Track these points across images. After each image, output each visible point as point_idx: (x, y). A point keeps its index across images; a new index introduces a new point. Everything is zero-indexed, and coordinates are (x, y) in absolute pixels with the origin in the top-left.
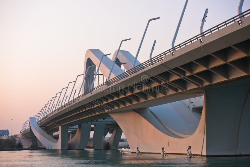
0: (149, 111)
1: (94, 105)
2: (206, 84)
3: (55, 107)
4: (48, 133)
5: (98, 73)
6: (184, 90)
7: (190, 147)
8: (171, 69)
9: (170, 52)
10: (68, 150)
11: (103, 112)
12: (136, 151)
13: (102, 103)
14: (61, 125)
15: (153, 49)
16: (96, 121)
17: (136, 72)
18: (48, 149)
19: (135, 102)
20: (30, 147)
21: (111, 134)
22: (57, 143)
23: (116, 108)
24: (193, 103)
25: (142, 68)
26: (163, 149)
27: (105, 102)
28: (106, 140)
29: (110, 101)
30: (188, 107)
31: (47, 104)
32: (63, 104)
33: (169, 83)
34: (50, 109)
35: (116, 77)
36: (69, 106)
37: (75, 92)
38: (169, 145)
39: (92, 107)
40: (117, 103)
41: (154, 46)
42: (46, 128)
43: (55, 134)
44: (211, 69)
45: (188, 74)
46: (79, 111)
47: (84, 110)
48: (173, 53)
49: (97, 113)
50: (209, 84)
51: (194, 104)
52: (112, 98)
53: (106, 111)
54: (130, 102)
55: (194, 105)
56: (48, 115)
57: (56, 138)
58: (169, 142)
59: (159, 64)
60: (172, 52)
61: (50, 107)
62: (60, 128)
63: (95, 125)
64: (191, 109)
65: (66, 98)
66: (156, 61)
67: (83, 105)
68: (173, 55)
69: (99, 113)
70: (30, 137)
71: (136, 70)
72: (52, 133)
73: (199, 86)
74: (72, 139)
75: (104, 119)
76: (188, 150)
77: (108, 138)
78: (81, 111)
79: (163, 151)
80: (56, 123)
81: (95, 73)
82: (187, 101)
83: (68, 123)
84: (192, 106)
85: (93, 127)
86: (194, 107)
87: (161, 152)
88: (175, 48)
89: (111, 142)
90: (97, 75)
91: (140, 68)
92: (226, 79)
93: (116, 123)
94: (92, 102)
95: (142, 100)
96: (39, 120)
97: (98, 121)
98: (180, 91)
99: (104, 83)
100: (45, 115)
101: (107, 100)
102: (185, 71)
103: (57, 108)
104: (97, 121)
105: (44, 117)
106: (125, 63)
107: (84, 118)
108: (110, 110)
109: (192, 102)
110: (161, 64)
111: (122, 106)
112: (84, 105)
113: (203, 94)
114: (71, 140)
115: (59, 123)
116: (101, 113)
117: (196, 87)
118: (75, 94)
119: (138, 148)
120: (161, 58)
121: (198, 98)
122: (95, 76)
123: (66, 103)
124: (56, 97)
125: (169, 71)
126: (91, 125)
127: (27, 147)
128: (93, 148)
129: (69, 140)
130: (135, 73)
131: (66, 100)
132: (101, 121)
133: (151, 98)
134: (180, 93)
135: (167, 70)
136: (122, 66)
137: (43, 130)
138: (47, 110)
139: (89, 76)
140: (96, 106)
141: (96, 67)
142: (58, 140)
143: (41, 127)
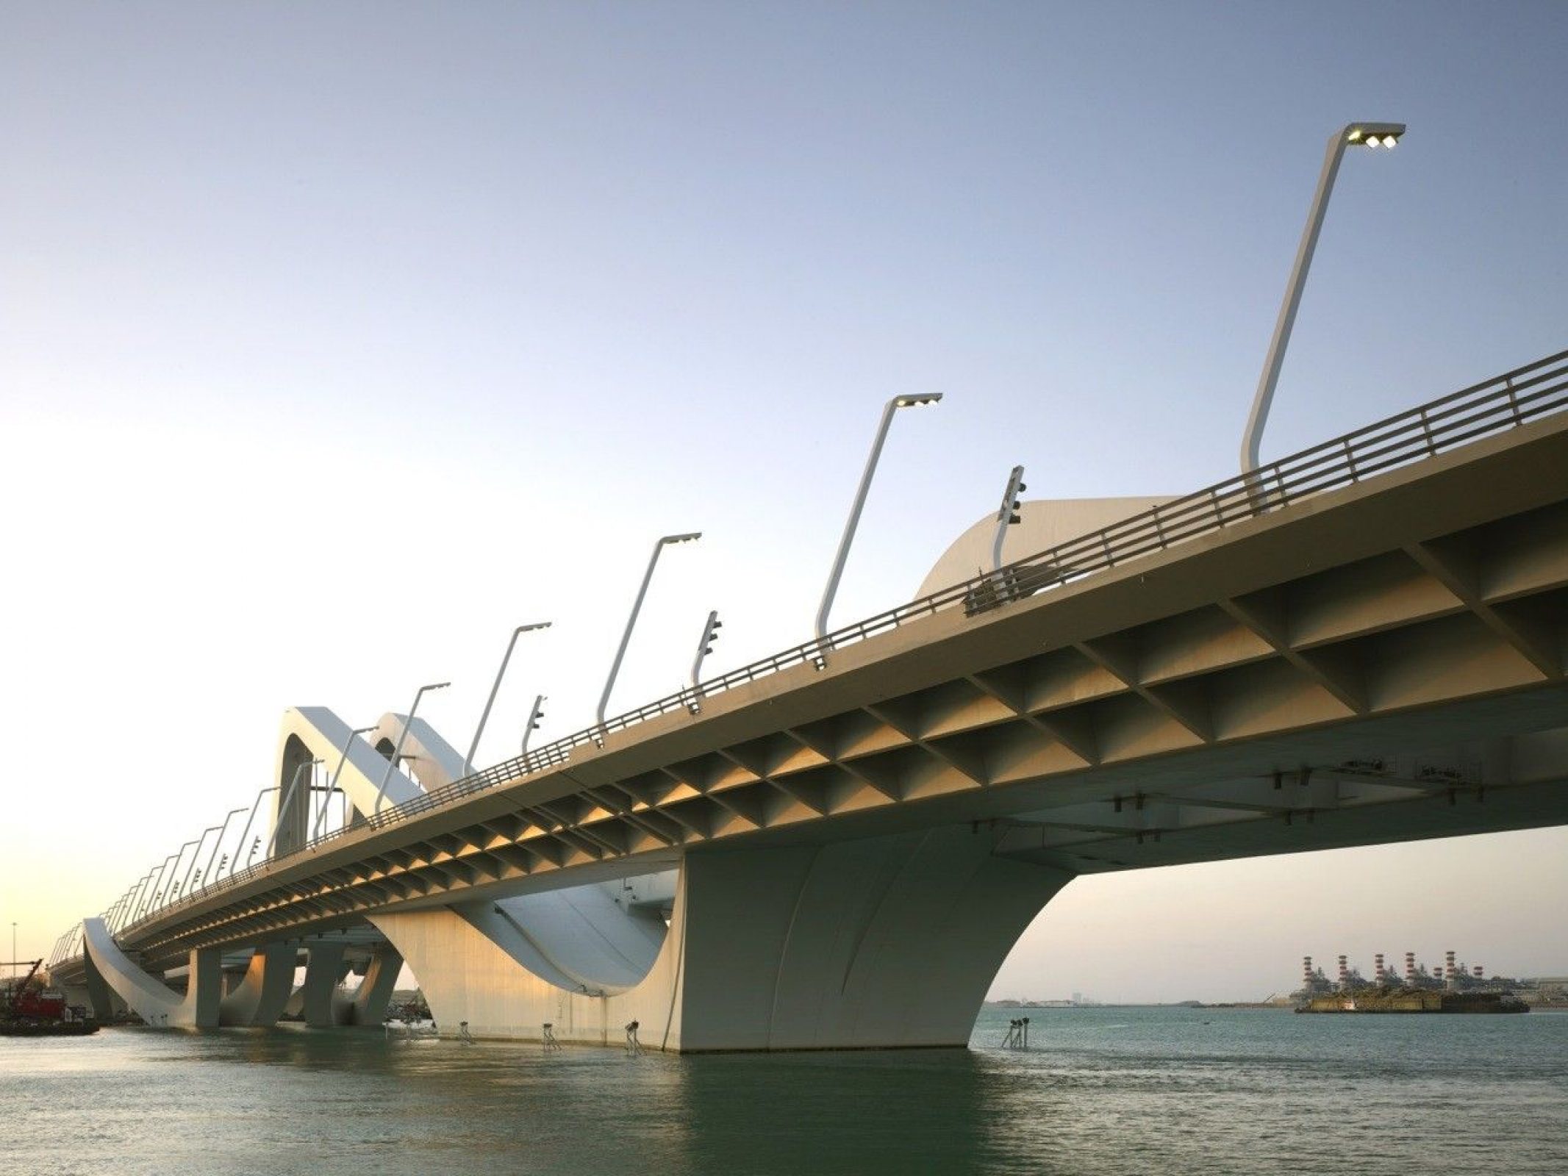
1: (319, 889)
2: (694, 837)
4: (147, 972)
6: (623, 854)
8: (589, 788)
9: (589, 736)
10: (220, 1025)
11: (350, 912)
13: (349, 882)
14: (198, 947)
15: (531, 724)
16: (317, 935)
17: (473, 792)
18: (150, 1023)
19: (458, 884)
22: (181, 1003)
23: (394, 898)
27: (359, 880)
29: (377, 875)
33: (577, 829)
36: (231, 888)
37: (255, 846)
39: (312, 892)
40: (396, 884)
42: (143, 955)
43: (173, 972)
44: (715, 795)
45: (640, 806)
47: (285, 902)
48: (601, 741)
49: (329, 914)
50: (702, 839)
52: (385, 867)
53: (361, 907)
54: (445, 881)
55: (634, 897)
57: (180, 986)
59: (552, 772)
60: (599, 736)
62: (194, 956)
63: (312, 948)
66: (542, 763)
67: (281, 885)
68: (598, 745)
69: (333, 914)
71: (472, 787)
72: (163, 971)
73: (669, 841)
74: (228, 993)
80: (179, 938)
83: (222, 940)
88: (608, 726)
89: (361, 1002)
92: (756, 827)
95: (484, 878)
98: (608, 855)
101: (365, 874)
102: (629, 796)
108: (373, 905)
110: (558, 772)
111: (414, 894)
112: (286, 886)
114: (226, 997)
115: (190, 942)
116: (340, 912)
120: (561, 753)
125: (583, 793)
126: (300, 950)
128: (304, 1020)
129: (221, 997)
132: (334, 937)
134: (608, 861)
135: (576, 790)
137: (135, 962)
140: (326, 890)
142: (186, 995)
143: (125, 951)
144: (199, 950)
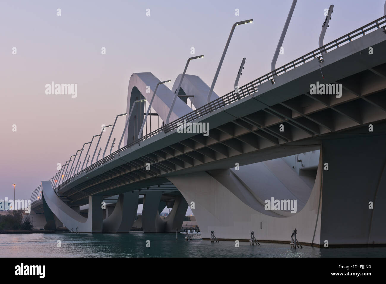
0: (231, 174)
2: (325, 131)
3: (81, 166)
4: (71, 207)
5: (150, 112)
6: (289, 141)
7: (295, 231)
8: (269, 107)
9: (268, 78)
10: (104, 232)
11: (158, 175)
12: (209, 236)
13: (157, 161)
14: (92, 194)
15: (240, 73)
16: (146, 188)
17: (212, 111)
19: (209, 160)
20: (44, 228)
21: (171, 209)
22: (85, 222)
23: (179, 168)
24: (301, 161)
25: (222, 104)
26: (252, 233)
27: (161, 160)
28: (162, 218)
29: (170, 157)
30: (293, 167)
31: (69, 161)
32: (95, 161)
33: (265, 129)
34: (74, 170)
35: (178, 119)
36: (104, 164)
37: (114, 143)
38: (261, 228)
39: (140, 166)
40: (180, 161)
41: (242, 67)
42: (68, 198)
43: (82, 208)
44: (334, 107)
45: (296, 115)
46: (120, 173)
47: (128, 171)
48: (273, 81)
49: (149, 177)
50: (330, 131)
51: (303, 163)
52: (173, 152)
53: (163, 173)
54: (202, 158)
55: (302, 165)
56: (71, 178)
57: (85, 214)
58: (261, 223)
59: (250, 98)
60: (272, 78)
61: (74, 166)
63: (145, 195)
64: (298, 171)
65: (100, 152)
66: (245, 94)
67: (125, 163)
68: (273, 83)
69: (151, 177)
70: (44, 213)
71: (211, 108)
72: (78, 207)
73: (313, 134)
74: (109, 216)
75: (159, 186)
76: (292, 237)
77: (166, 214)
78: (123, 173)
79: (252, 236)
80: (83, 190)
81: (145, 112)
82: (292, 159)
84: (299, 166)
85: (142, 198)
86: (302, 168)
87: (249, 238)
88: (277, 72)
89: (170, 221)
90: (149, 114)
91: (219, 105)
92: (358, 124)
93: (179, 192)
94: (140, 158)
95: (221, 157)
96: (57, 186)
97: (150, 188)
98: (282, 142)
99: (159, 129)
100: (66, 179)
101: (164, 156)
102: (291, 110)
103: (84, 168)
104: (148, 188)
105: (64, 181)
106: (193, 96)
107: (128, 183)
108: (169, 172)
109: (299, 159)
110: (253, 98)
111: (188, 166)
112: (128, 163)
113: (320, 147)
114: (108, 218)
115: (88, 191)
116: (155, 176)
117: (308, 136)
118: (113, 146)
119: (212, 232)
120: (253, 88)
121: (309, 153)
122: (145, 116)
123: (98, 160)
124: (83, 149)
125: (266, 109)
126: (140, 195)
127: (39, 228)
128: (142, 231)
129: (105, 218)
130: (210, 112)
131: (99, 154)
132: (154, 188)
133: (235, 153)
134: (282, 145)
135: (262, 108)
136: (189, 101)
137: (64, 202)
138: (68, 170)
139: (135, 117)
141: (147, 101)
142: (87, 218)
143: (60, 197)
144: (92, 196)
